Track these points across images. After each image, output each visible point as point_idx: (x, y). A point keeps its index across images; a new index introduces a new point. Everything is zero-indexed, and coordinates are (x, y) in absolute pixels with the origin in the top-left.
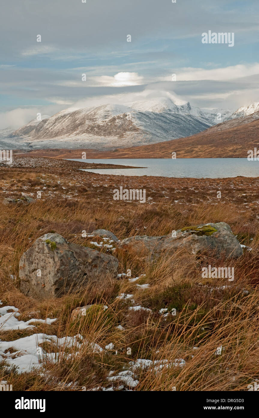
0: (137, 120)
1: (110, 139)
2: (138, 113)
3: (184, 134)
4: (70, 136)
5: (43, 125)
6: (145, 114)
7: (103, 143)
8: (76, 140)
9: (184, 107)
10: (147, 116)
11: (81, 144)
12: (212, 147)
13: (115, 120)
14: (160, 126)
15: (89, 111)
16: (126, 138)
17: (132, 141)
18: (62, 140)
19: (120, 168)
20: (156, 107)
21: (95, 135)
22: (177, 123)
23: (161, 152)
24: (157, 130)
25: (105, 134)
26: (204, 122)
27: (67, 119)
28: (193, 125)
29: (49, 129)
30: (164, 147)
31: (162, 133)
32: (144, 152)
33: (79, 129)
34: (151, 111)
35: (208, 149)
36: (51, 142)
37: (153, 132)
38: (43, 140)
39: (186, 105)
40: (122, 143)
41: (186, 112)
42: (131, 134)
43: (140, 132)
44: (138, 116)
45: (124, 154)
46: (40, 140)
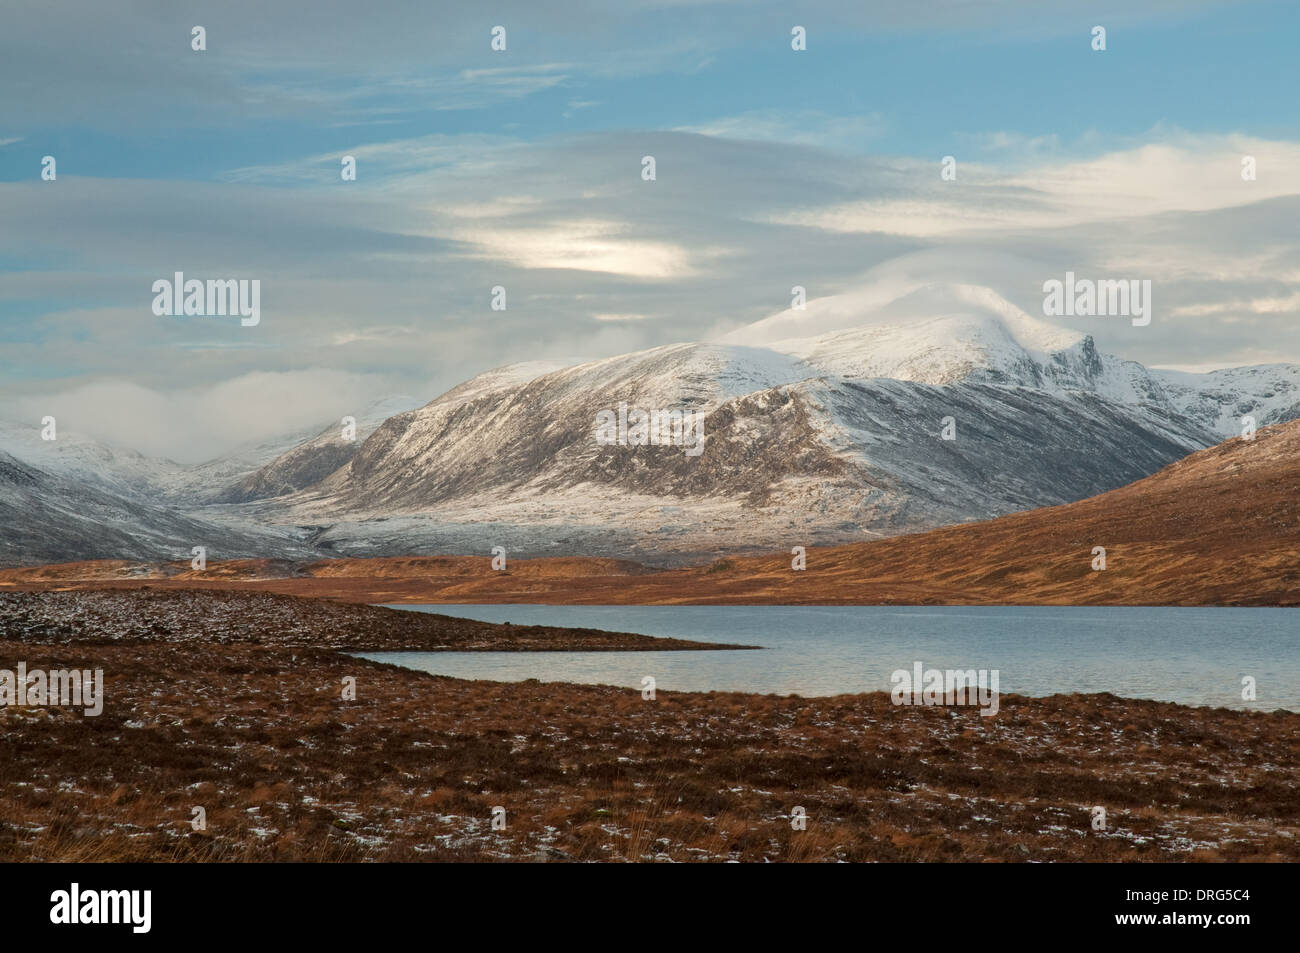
0: (837, 418)
1: (703, 509)
2: (842, 389)
3: (1067, 488)
4: (513, 497)
5: (388, 443)
6: (873, 394)
7: (669, 531)
8: (544, 517)
9: (1069, 359)
10: (882, 401)
11: (565, 534)
12: (1179, 551)
13: (732, 420)
14: (948, 451)
15: (607, 375)
16: (782, 509)
17: (808, 521)
18: (474, 514)
19: (625, 650)
20: (931, 359)
21: (633, 488)
22: (1033, 435)
23: (935, 574)
24: (931, 469)
25: (680, 485)
26: (1162, 430)
27: (502, 415)
28: (1109, 444)
29: (418, 462)
30: (949, 551)
31: (957, 482)
32: (855, 574)
33: (560, 464)
34: (903, 376)
35: (1161, 562)
36: (423, 522)
37: (914, 478)
38: (386, 515)
39: (1079, 351)
40: (759, 531)
41: (1077, 385)
42: (805, 489)
43: (850, 477)
44: (839, 402)
45: (757, 581)
46: (371, 514)
